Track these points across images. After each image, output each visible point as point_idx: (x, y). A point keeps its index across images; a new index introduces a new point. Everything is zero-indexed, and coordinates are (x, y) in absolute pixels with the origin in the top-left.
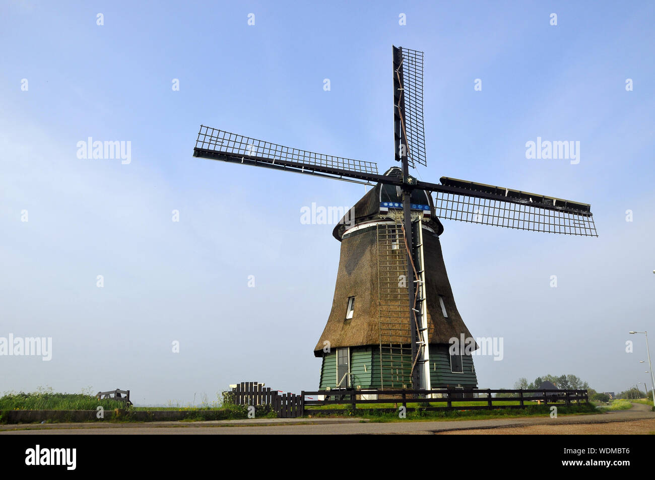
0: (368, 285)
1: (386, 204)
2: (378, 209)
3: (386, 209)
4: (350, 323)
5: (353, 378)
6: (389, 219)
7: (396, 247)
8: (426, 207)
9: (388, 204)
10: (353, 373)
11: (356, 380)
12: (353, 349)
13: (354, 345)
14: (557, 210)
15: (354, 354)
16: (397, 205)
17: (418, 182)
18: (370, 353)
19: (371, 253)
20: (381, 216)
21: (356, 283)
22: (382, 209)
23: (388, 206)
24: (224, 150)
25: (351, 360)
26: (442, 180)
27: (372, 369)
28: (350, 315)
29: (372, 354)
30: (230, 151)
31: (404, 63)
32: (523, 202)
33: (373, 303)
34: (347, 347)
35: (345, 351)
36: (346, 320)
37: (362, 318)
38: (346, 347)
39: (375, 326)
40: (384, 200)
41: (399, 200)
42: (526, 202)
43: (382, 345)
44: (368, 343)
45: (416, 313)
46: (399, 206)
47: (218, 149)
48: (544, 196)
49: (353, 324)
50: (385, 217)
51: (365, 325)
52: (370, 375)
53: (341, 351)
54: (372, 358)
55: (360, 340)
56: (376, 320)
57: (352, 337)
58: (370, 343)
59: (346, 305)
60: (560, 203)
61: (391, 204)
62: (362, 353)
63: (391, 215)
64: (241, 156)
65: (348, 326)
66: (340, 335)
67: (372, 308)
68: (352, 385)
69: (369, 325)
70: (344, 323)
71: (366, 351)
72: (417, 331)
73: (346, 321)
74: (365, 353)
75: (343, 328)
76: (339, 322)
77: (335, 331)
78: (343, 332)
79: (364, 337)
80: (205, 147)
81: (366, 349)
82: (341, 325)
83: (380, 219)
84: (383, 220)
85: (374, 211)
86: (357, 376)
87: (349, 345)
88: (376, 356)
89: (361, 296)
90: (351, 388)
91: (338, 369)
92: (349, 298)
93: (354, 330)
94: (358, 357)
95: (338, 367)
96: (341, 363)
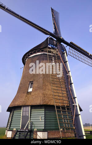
3: (50, 47)
4: (31, 93)
5: (32, 124)
9: (51, 45)
10: (31, 121)
11: (33, 125)
12: (33, 107)
13: (34, 105)
15: (33, 110)
16: (54, 47)
18: (44, 109)
20: (48, 50)
25: (31, 113)
27: (45, 119)
28: (30, 90)
29: (45, 111)
35: (27, 108)
36: (28, 92)
37: (38, 91)
38: (28, 106)
39: (46, 95)
44: (44, 104)
45: (70, 89)
49: (32, 94)
51: (41, 95)
52: (44, 123)
53: (25, 108)
54: (45, 112)
55: (38, 102)
56: (46, 92)
57: (32, 100)
58: (45, 104)
59: (28, 85)
62: (38, 110)
63: (52, 50)
65: (30, 95)
66: (25, 99)
67: (44, 86)
68: (31, 128)
69: (43, 94)
70: (27, 94)
71: (41, 109)
72: (72, 98)
74: (40, 110)
75: (26, 96)
76: (24, 93)
77: (21, 97)
79: (41, 100)
81: (41, 107)
82: (25, 94)
85: (45, 46)
86: (34, 123)
87: (30, 104)
88: (47, 112)
89: (37, 81)
90: (30, 130)
91: (22, 118)
92: (30, 82)
93: (33, 97)
94: (36, 112)
95: (22, 117)
96: (24, 115)
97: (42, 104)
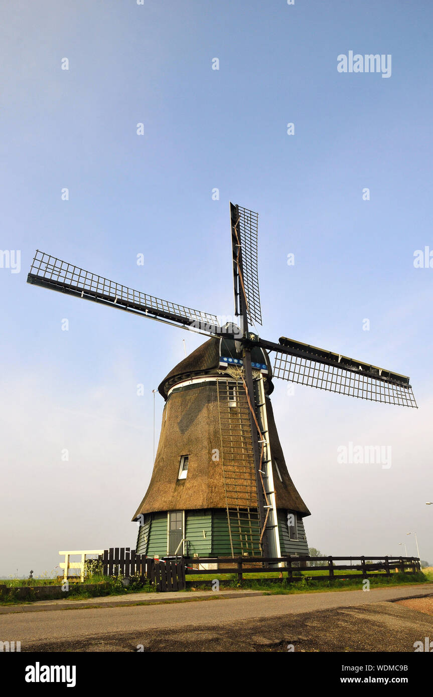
0: (206, 443)
1: (225, 359)
2: (218, 364)
3: (226, 365)
4: (184, 483)
5: (189, 544)
6: (227, 375)
7: (234, 405)
8: (264, 366)
9: (228, 359)
10: (187, 539)
11: (192, 548)
12: (189, 513)
13: (191, 508)
14: (382, 380)
15: (189, 518)
16: (236, 361)
17: (260, 339)
18: (210, 517)
19: (208, 410)
20: (220, 371)
21: (190, 441)
22: (222, 364)
23: (227, 362)
24: (61, 280)
25: (186, 525)
26: (281, 340)
27: (212, 536)
28: (183, 475)
29: (212, 519)
30: (68, 282)
31: (240, 221)
32: (354, 369)
33: (211, 463)
34: (183, 510)
35: (179, 515)
36: (178, 480)
37: (199, 479)
38: (180, 511)
39: (215, 488)
40: (224, 355)
41: (239, 356)
42: (356, 370)
43: (229, 509)
44: (209, 507)
45: (262, 474)
46: (238, 362)
47: (55, 278)
48: (371, 366)
49: (188, 485)
50: (223, 372)
51: (204, 487)
52: (210, 542)
53: (173, 515)
54: (212, 523)
55: (199, 502)
56: (215, 481)
57: (188, 499)
58: (211, 506)
59: (178, 464)
60: (385, 373)
61: (230, 360)
62: (200, 518)
63: (230, 371)
64: (80, 290)
65: (182, 487)
66: (173, 497)
67: (211, 468)
68: (188, 552)
69: (209, 486)
70: (176, 484)
71: (205, 515)
72: (264, 495)
73: (179, 482)
74: (203, 518)
75: (175, 490)
76: (170, 482)
77: (165, 492)
78: (176, 494)
79: (204, 499)
80: (41, 274)
81: (205, 513)
82: (173, 486)
83: (218, 374)
84: (221, 375)
85: (213, 365)
86: (193, 543)
87: (184, 508)
88: (216, 521)
89: (196, 455)
90: (186, 556)
91: (169, 535)
92: (182, 456)
93: (190, 492)
94: (194, 521)
95: (170, 532)
96: (173, 528)
97: (206, 507)
